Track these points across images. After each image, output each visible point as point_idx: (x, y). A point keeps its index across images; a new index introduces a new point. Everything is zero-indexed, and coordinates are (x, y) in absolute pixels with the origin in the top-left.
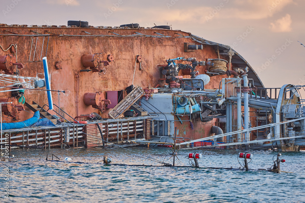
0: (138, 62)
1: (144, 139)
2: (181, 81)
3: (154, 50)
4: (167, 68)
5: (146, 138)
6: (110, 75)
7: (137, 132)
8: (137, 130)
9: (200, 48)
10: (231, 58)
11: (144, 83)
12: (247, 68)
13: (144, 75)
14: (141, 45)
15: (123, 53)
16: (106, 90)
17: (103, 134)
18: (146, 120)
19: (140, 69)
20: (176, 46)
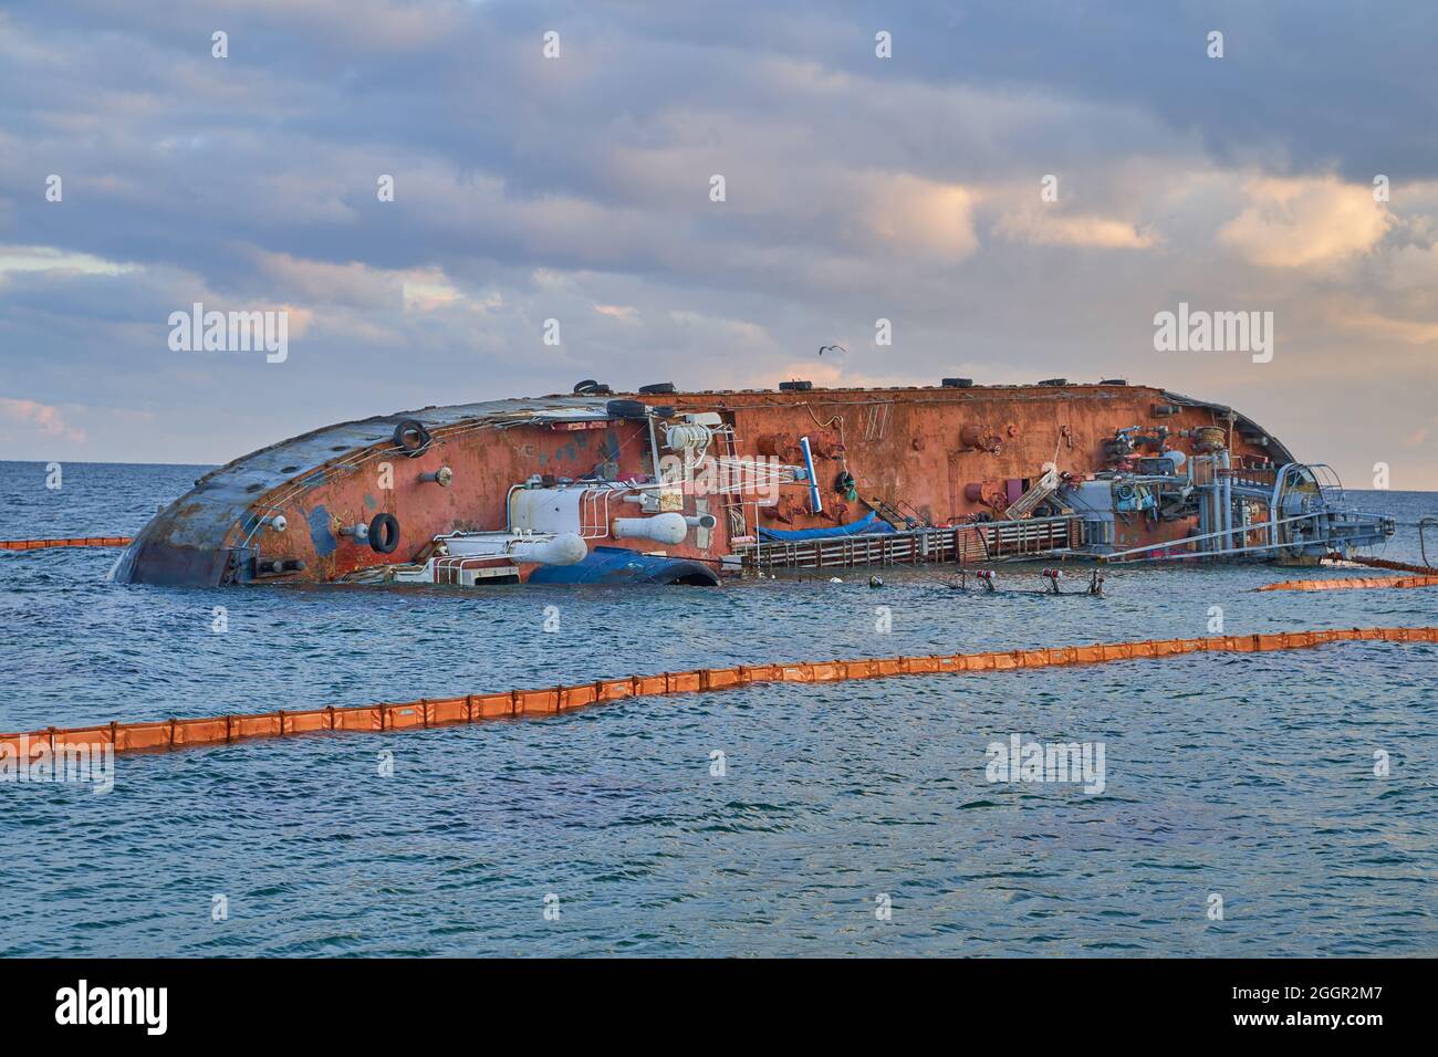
0: (1064, 435)
1: (1069, 549)
2: (1135, 461)
3: (1094, 417)
4: (1114, 442)
5: (1071, 547)
6: (1013, 457)
7: (1055, 539)
8: (1054, 536)
9: (1176, 411)
10: (1232, 425)
11: (1077, 466)
12: (1265, 439)
13: (1077, 454)
14: (1070, 410)
15: (1038, 423)
16: (1006, 477)
17: (989, 543)
18: (1070, 519)
19: (1069, 446)
20: (1136, 410)
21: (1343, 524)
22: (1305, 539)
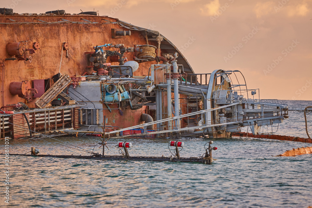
0: (64, 49)
2: (109, 68)
3: (80, 37)
4: (94, 55)
5: (74, 128)
6: (36, 64)
7: (65, 121)
8: (65, 119)
9: (127, 34)
10: (160, 43)
11: (71, 70)
12: (176, 54)
13: (71, 63)
14: (67, 32)
15: (50, 40)
16: (32, 78)
17: (31, 124)
18: (74, 109)
19: (67, 57)
20: (103, 33)
21: (252, 111)
22: (228, 121)
